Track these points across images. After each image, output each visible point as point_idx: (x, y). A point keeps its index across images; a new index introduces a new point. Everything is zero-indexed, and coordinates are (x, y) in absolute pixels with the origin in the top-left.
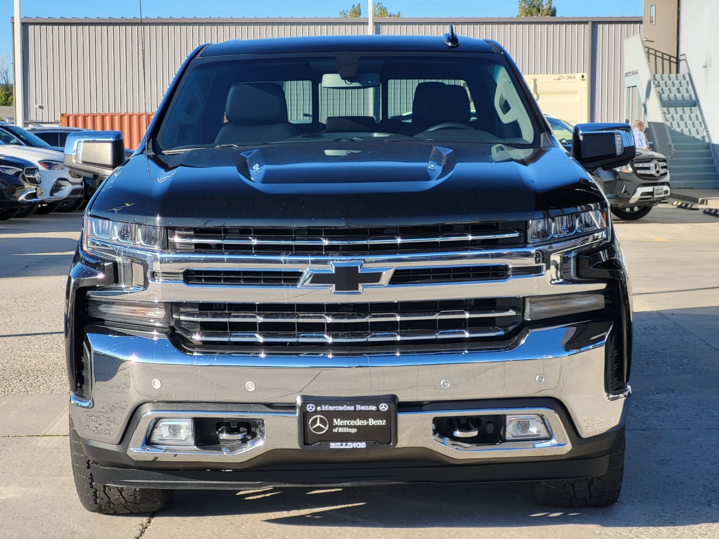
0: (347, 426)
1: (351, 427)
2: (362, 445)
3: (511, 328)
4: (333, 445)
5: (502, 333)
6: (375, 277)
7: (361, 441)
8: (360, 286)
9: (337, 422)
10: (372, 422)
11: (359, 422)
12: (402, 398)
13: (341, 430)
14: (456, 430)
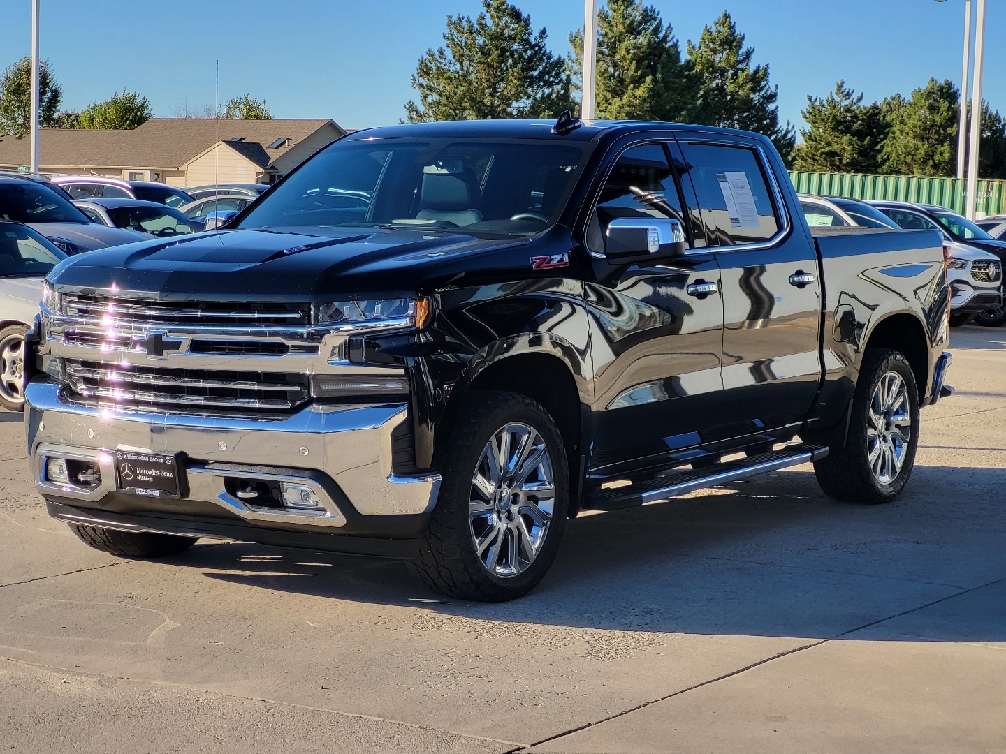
0: (146, 475)
1: (148, 476)
2: (157, 493)
3: (298, 403)
4: (138, 491)
5: (288, 406)
6: (175, 345)
7: (157, 489)
8: (165, 352)
9: (139, 470)
10: (163, 474)
11: (153, 472)
12: (192, 455)
13: (143, 478)
14: (238, 491)
